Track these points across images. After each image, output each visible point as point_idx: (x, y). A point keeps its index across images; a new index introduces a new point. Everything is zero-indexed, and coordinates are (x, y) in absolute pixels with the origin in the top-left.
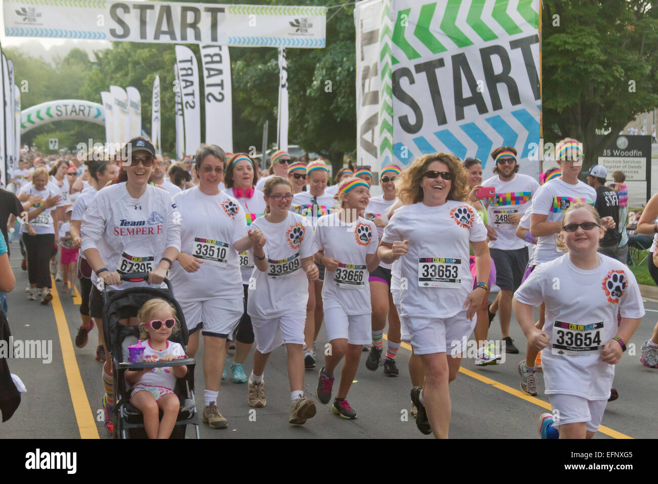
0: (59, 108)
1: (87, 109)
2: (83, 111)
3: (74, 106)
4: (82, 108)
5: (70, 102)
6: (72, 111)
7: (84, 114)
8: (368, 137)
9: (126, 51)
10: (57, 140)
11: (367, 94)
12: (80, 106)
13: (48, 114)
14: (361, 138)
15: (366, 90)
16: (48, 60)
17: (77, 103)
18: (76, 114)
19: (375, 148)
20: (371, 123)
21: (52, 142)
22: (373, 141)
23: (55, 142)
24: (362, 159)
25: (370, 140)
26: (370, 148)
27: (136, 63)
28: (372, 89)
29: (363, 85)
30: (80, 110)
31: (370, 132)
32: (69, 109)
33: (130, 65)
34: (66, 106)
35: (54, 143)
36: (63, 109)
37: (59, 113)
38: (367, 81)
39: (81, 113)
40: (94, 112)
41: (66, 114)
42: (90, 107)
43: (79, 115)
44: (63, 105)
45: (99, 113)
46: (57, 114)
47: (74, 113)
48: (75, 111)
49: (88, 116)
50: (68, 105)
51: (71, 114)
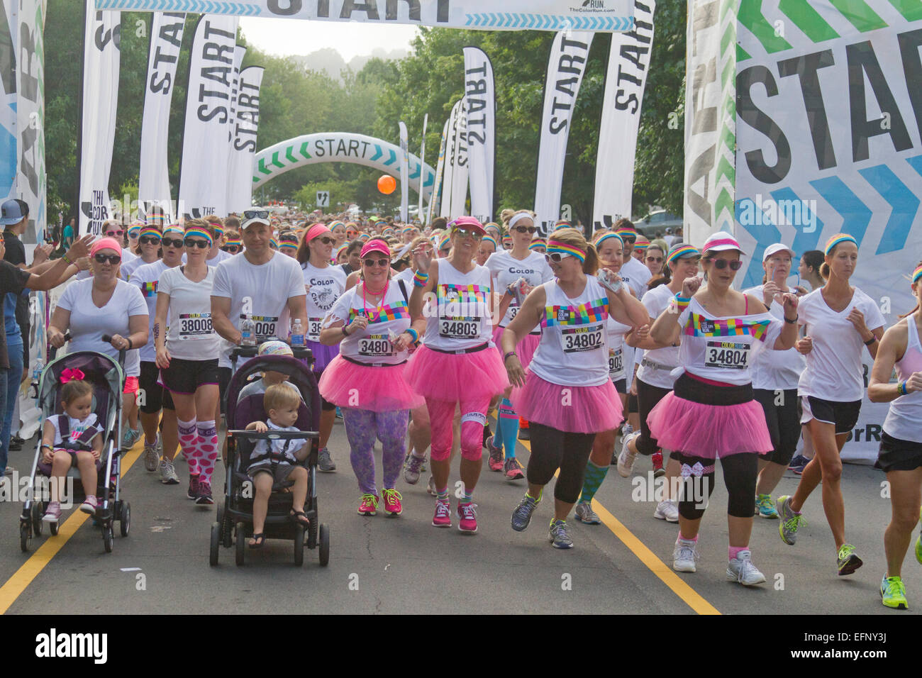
0: (319, 144)
1: (362, 146)
2: (355, 149)
3: (342, 141)
4: (354, 145)
5: (337, 136)
6: (339, 149)
7: (357, 155)
8: (698, 187)
9: (426, 60)
10: (328, 193)
11: (700, 112)
12: (351, 141)
13: (304, 152)
14: (689, 189)
15: (699, 108)
16: (334, 75)
17: (347, 136)
18: (345, 154)
19: (709, 207)
20: (704, 162)
21: (320, 196)
22: (706, 195)
23: (325, 195)
24: (689, 225)
25: (702, 194)
26: (701, 208)
27: (439, 78)
28: (706, 106)
29: (695, 98)
30: (351, 148)
31: (703, 179)
32: (335, 145)
33: (431, 81)
34: (330, 141)
35: (323, 198)
36: (326, 146)
37: (320, 152)
38: (701, 91)
39: (352, 151)
40: (371, 151)
41: (331, 154)
42: (366, 144)
43: (349, 155)
44: (327, 140)
45: (379, 153)
46: (316, 152)
47: (341, 153)
48: (344, 149)
49: (363, 156)
50: (334, 140)
51: (337, 154)
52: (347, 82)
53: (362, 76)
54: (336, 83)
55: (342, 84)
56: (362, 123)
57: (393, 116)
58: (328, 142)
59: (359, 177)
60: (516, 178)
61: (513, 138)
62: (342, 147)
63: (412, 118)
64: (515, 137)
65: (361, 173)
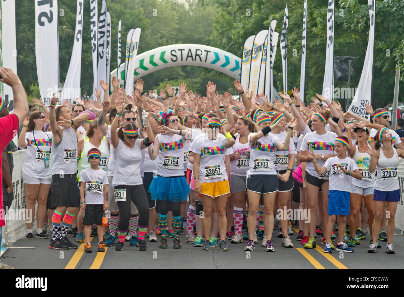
0: (173, 53)
1: (204, 54)
3: (190, 50)
4: (199, 53)
5: (186, 46)
6: (188, 56)
7: (201, 60)
12: (197, 50)
13: (162, 59)
17: (194, 47)
18: (193, 60)
23: (177, 89)
30: (196, 55)
32: (185, 53)
34: (181, 50)
36: (178, 54)
37: (174, 58)
39: (198, 57)
40: (212, 57)
41: (182, 60)
42: (207, 52)
43: (195, 60)
44: (179, 50)
45: (217, 59)
46: (172, 59)
47: (190, 59)
48: (191, 56)
49: (206, 61)
50: (184, 50)
51: (186, 60)
52: (191, 5)
55: (187, 7)
56: (202, 36)
57: (226, 31)
58: (180, 51)
60: (318, 75)
61: (316, 45)
62: (190, 55)
63: (241, 32)
64: (318, 44)
65: (203, 73)
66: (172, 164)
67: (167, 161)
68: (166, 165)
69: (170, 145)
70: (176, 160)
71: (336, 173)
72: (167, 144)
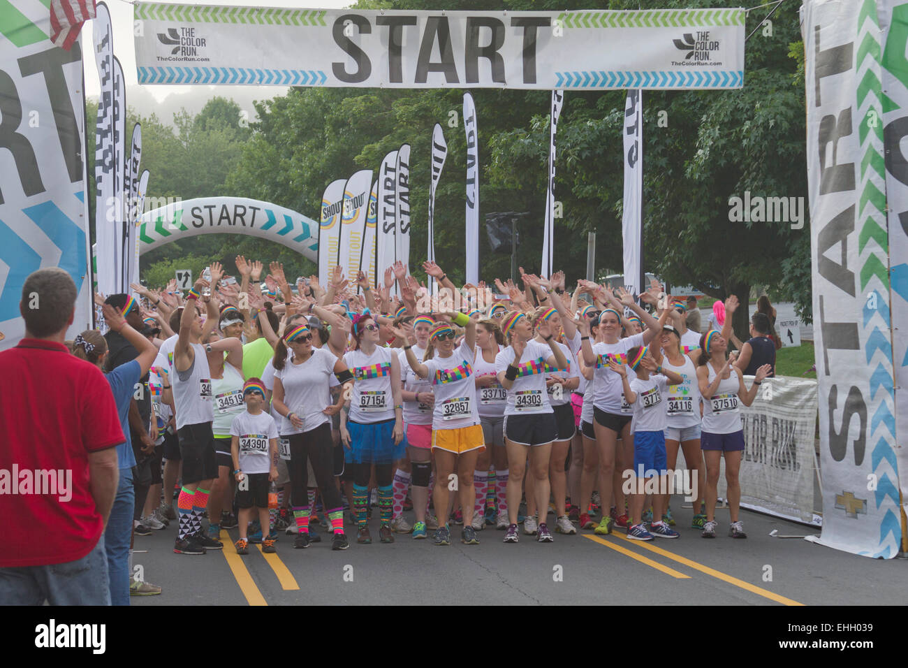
0: (196, 212)
1: (250, 212)
2: (241, 216)
3: (224, 207)
4: (240, 211)
5: (218, 201)
6: (222, 218)
7: (244, 224)
8: (834, 254)
9: (319, 102)
10: (190, 272)
11: (830, 169)
12: (236, 207)
14: (820, 256)
15: (829, 163)
16: (166, 121)
17: (231, 201)
18: (230, 223)
19: (851, 276)
20: (841, 226)
21: (180, 276)
22: (845, 262)
23: (187, 275)
24: (821, 297)
25: (839, 261)
26: (841, 277)
27: (339, 124)
28: (840, 161)
29: (822, 153)
30: (236, 215)
31: (839, 244)
32: (217, 213)
33: (328, 127)
34: (210, 207)
35: (184, 279)
36: (205, 213)
37: (198, 222)
38: (830, 145)
39: (238, 219)
40: (262, 218)
41: (211, 224)
42: (255, 209)
43: (234, 224)
44: (205, 207)
45: (272, 221)
46: (193, 222)
47: (225, 222)
48: (228, 217)
49: (252, 226)
50: (214, 206)
51: (219, 224)
52: (183, 130)
53: (201, 121)
54: (169, 132)
55: (177, 132)
56: (206, 181)
57: (269, 172)
58: (208, 209)
59: (222, 250)
60: (449, 244)
61: (446, 194)
62: (225, 215)
63: (306, 175)
64: (449, 193)
66: (376, 404)
67: (367, 399)
68: (366, 406)
69: (368, 369)
70: (381, 396)
71: (651, 405)
72: (362, 370)
